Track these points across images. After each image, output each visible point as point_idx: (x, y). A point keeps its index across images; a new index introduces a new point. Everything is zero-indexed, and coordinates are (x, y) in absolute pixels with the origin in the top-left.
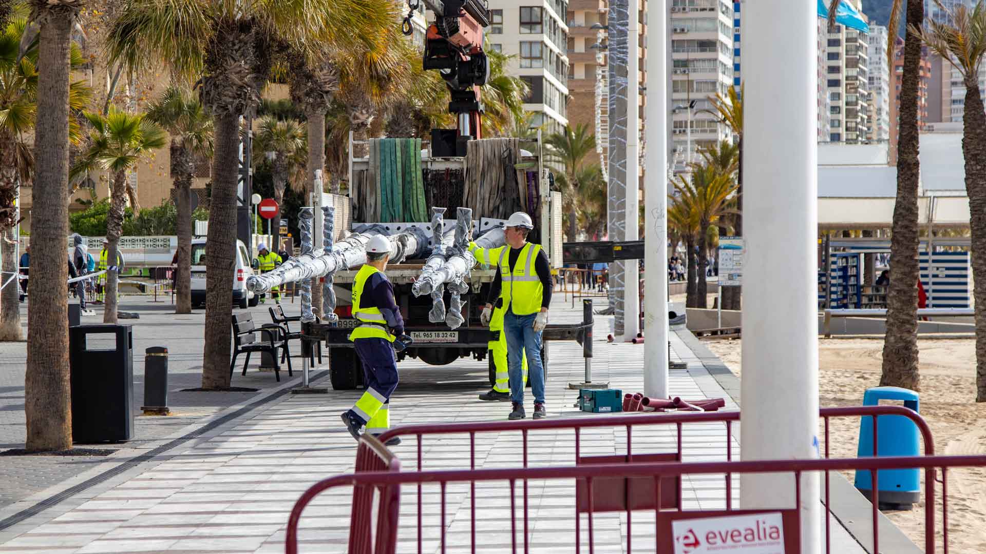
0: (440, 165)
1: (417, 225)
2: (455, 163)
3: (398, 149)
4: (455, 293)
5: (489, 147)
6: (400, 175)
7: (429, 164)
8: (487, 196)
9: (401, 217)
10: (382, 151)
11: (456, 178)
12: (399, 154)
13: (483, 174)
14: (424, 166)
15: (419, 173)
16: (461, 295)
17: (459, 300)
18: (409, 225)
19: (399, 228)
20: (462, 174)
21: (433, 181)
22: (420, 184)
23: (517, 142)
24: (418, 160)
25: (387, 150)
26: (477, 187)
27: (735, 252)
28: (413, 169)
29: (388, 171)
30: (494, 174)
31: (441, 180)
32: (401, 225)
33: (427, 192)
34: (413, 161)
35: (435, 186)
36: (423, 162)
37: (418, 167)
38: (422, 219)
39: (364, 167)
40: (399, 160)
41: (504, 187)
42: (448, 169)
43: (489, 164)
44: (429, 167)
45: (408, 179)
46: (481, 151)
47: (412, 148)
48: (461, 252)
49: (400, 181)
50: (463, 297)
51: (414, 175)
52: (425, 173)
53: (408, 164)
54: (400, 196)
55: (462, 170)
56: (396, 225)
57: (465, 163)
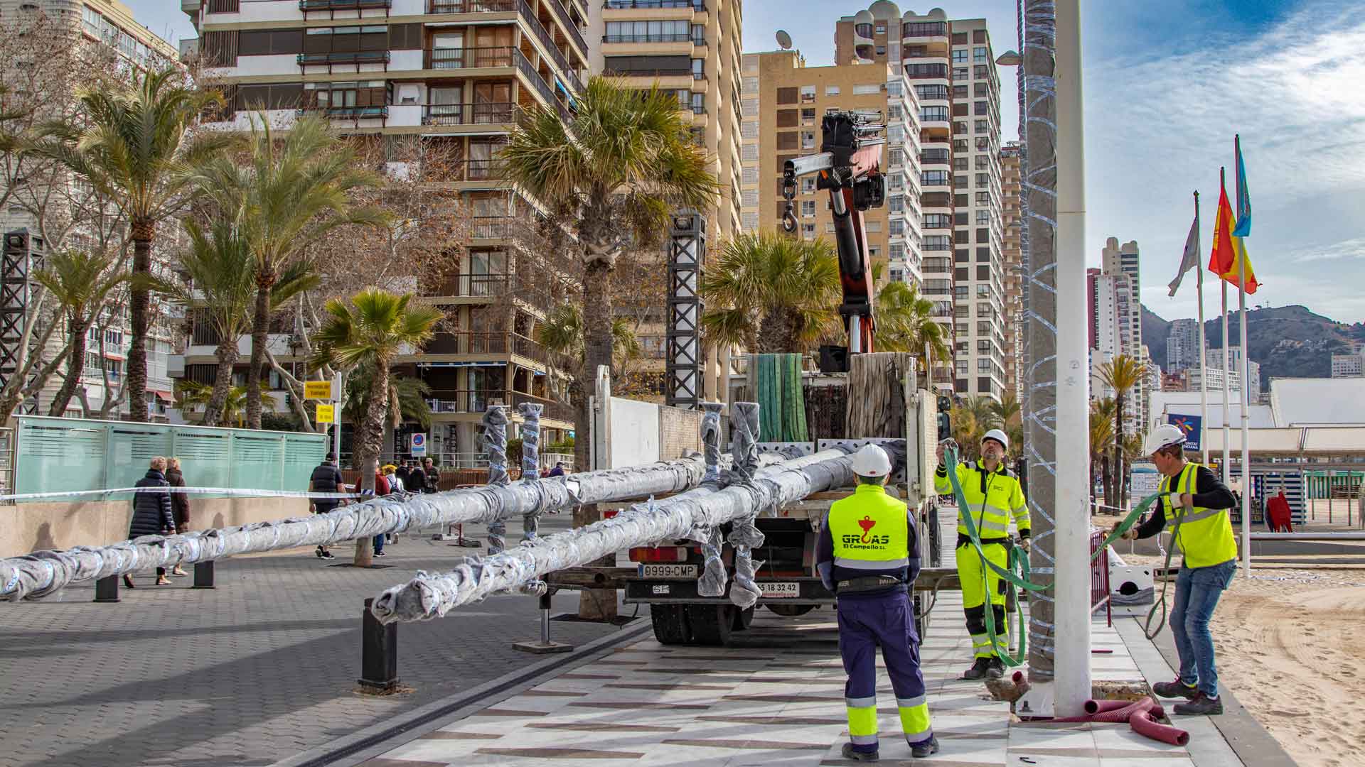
0: (823, 382)
1: (796, 444)
2: (837, 380)
3: (778, 364)
4: (742, 547)
5: (874, 361)
6: (779, 391)
7: (811, 380)
8: (871, 414)
9: (780, 437)
10: (761, 367)
11: (838, 396)
12: (778, 370)
13: (867, 390)
14: (805, 383)
15: (800, 390)
16: (752, 549)
17: (749, 560)
18: (787, 445)
19: (777, 448)
20: (845, 390)
21: (814, 398)
22: (800, 401)
23: (904, 357)
24: (798, 376)
25: (766, 365)
26: (860, 404)
27: (1148, 475)
28: (793, 385)
29: (767, 387)
30: (880, 389)
31: (822, 397)
32: (780, 444)
33: (807, 410)
34: (793, 377)
35: (817, 403)
36: (804, 378)
37: (798, 383)
38: (802, 439)
39: (742, 384)
40: (778, 376)
41: (890, 405)
42: (829, 387)
43: (874, 380)
44: (811, 383)
45: (787, 395)
46: (866, 366)
47: (792, 363)
48: (745, 477)
49: (779, 399)
50: (757, 554)
51: (793, 392)
52: (806, 390)
53: (787, 380)
54: (779, 415)
55: (845, 386)
56: (774, 445)
57: (848, 379)
